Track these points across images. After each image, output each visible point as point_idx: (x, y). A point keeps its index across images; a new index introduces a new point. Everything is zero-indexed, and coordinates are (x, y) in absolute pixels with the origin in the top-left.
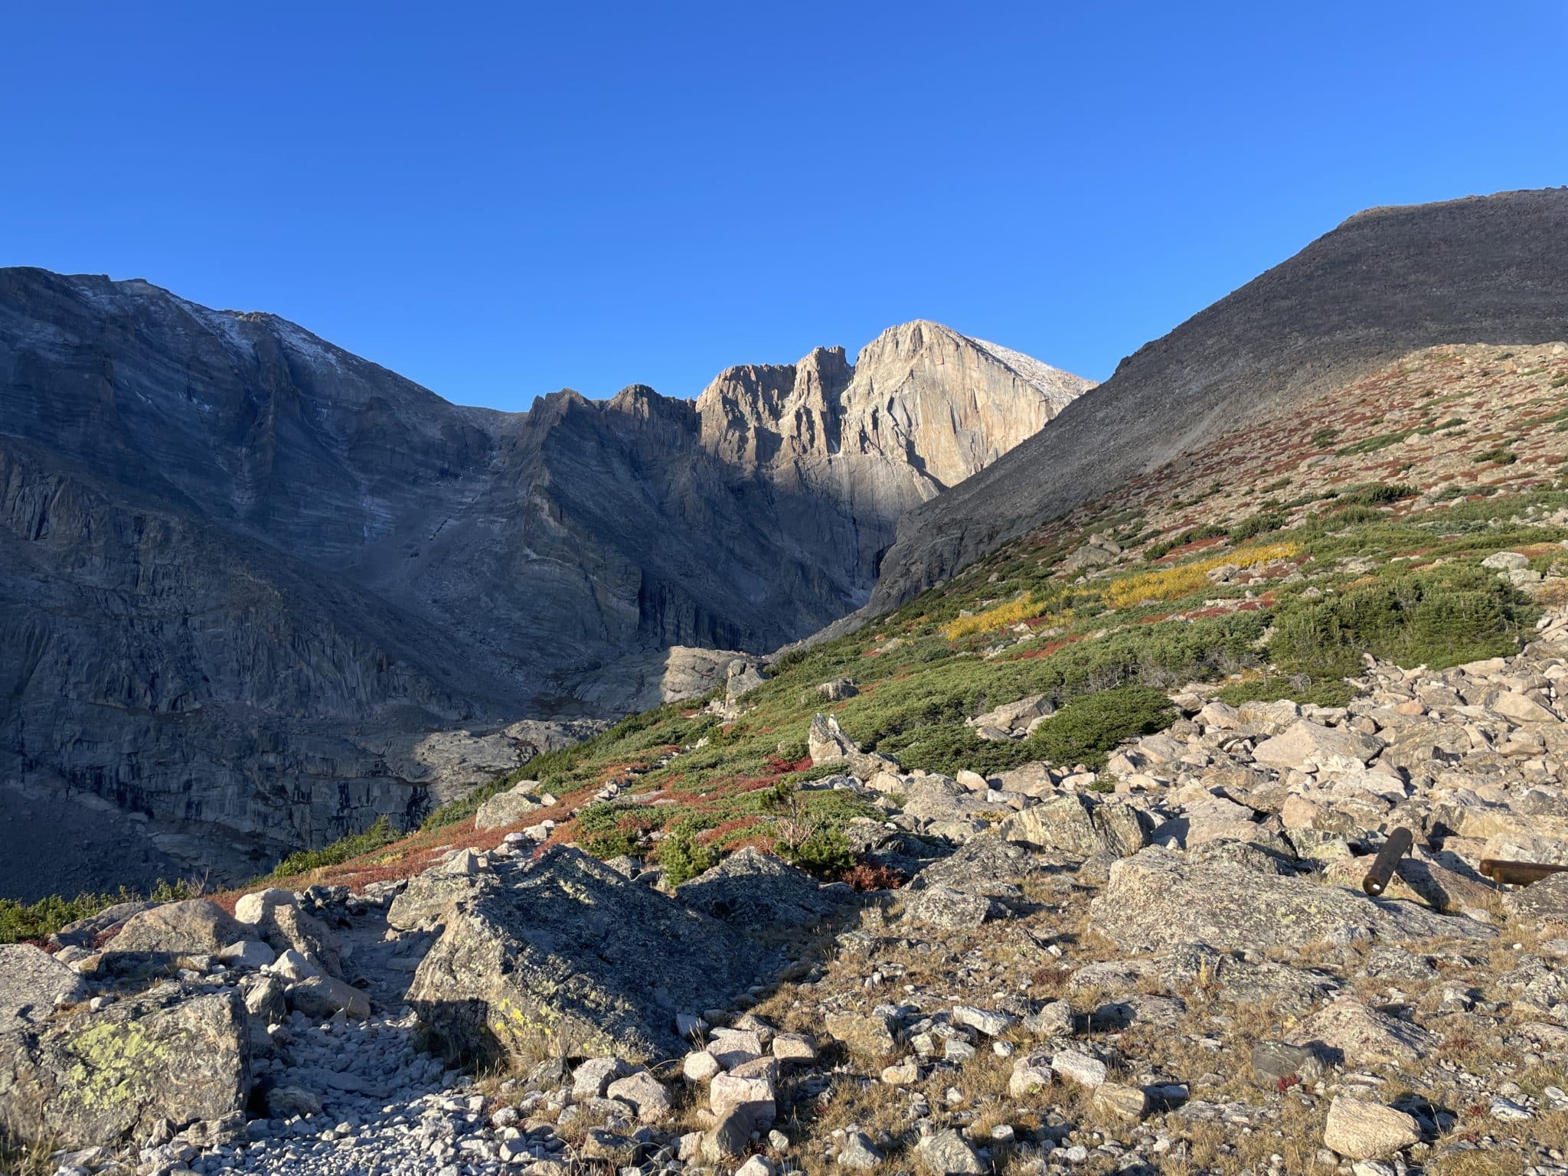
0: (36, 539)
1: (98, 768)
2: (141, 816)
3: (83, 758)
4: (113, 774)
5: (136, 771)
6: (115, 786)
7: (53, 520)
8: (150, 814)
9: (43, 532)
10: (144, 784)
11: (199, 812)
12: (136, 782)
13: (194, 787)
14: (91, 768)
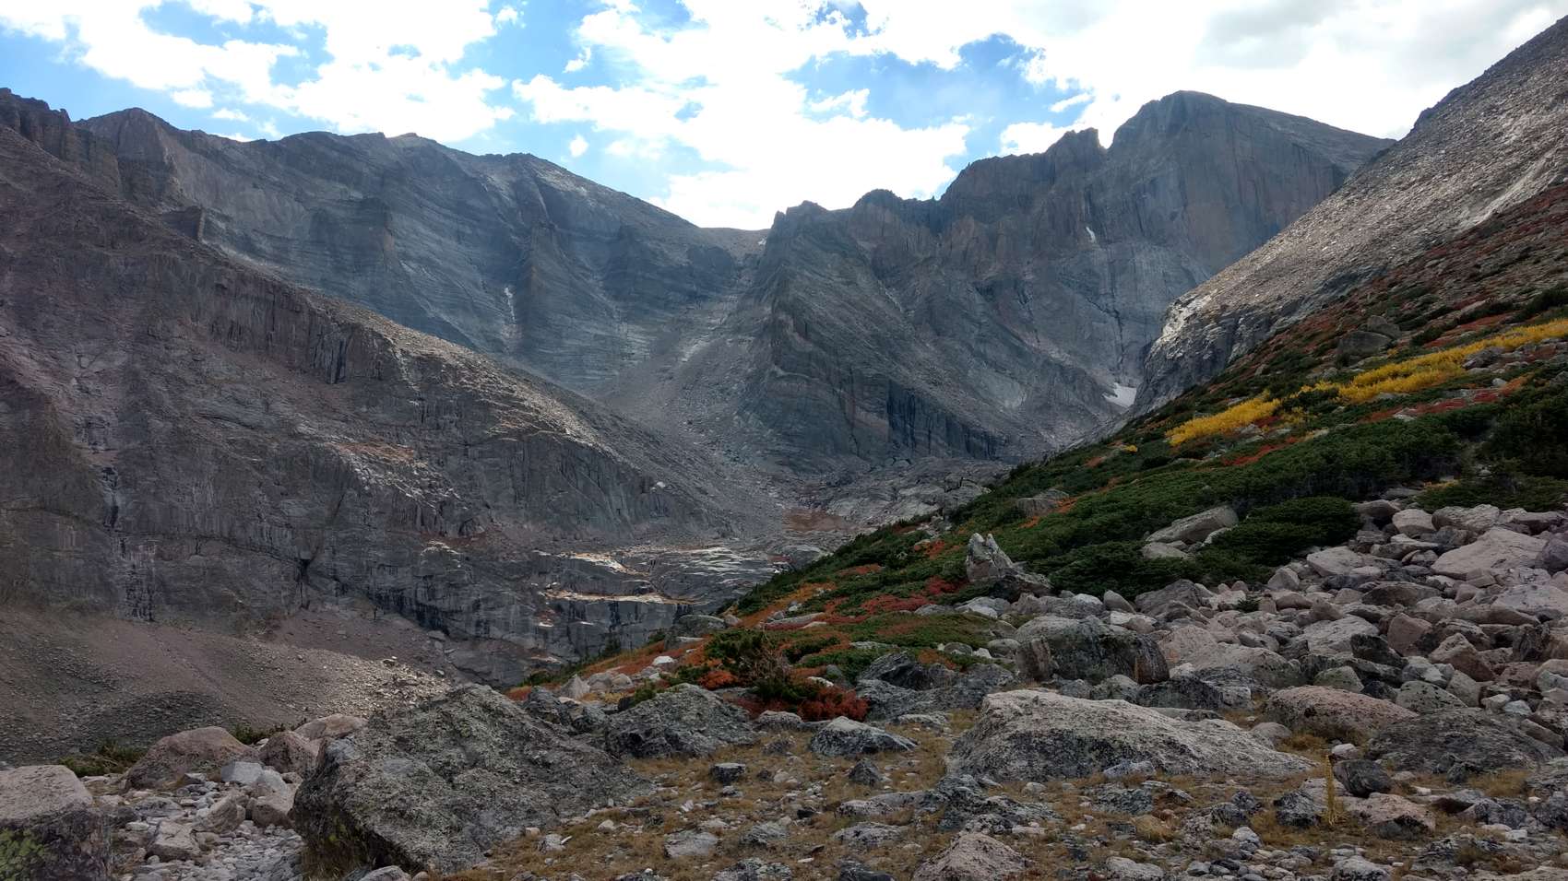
0: (336, 383)
1: (399, 591)
2: (440, 634)
3: (386, 581)
4: (412, 596)
5: (432, 593)
6: (415, 607)
7: (349, 364)
8: (447, 633)
9: (341, 375)
10: (438, 604)
11: (487, 630)
12: (432, 603)
13: (483, 606)
14: (393, 590)
